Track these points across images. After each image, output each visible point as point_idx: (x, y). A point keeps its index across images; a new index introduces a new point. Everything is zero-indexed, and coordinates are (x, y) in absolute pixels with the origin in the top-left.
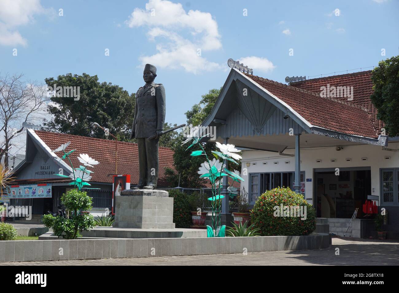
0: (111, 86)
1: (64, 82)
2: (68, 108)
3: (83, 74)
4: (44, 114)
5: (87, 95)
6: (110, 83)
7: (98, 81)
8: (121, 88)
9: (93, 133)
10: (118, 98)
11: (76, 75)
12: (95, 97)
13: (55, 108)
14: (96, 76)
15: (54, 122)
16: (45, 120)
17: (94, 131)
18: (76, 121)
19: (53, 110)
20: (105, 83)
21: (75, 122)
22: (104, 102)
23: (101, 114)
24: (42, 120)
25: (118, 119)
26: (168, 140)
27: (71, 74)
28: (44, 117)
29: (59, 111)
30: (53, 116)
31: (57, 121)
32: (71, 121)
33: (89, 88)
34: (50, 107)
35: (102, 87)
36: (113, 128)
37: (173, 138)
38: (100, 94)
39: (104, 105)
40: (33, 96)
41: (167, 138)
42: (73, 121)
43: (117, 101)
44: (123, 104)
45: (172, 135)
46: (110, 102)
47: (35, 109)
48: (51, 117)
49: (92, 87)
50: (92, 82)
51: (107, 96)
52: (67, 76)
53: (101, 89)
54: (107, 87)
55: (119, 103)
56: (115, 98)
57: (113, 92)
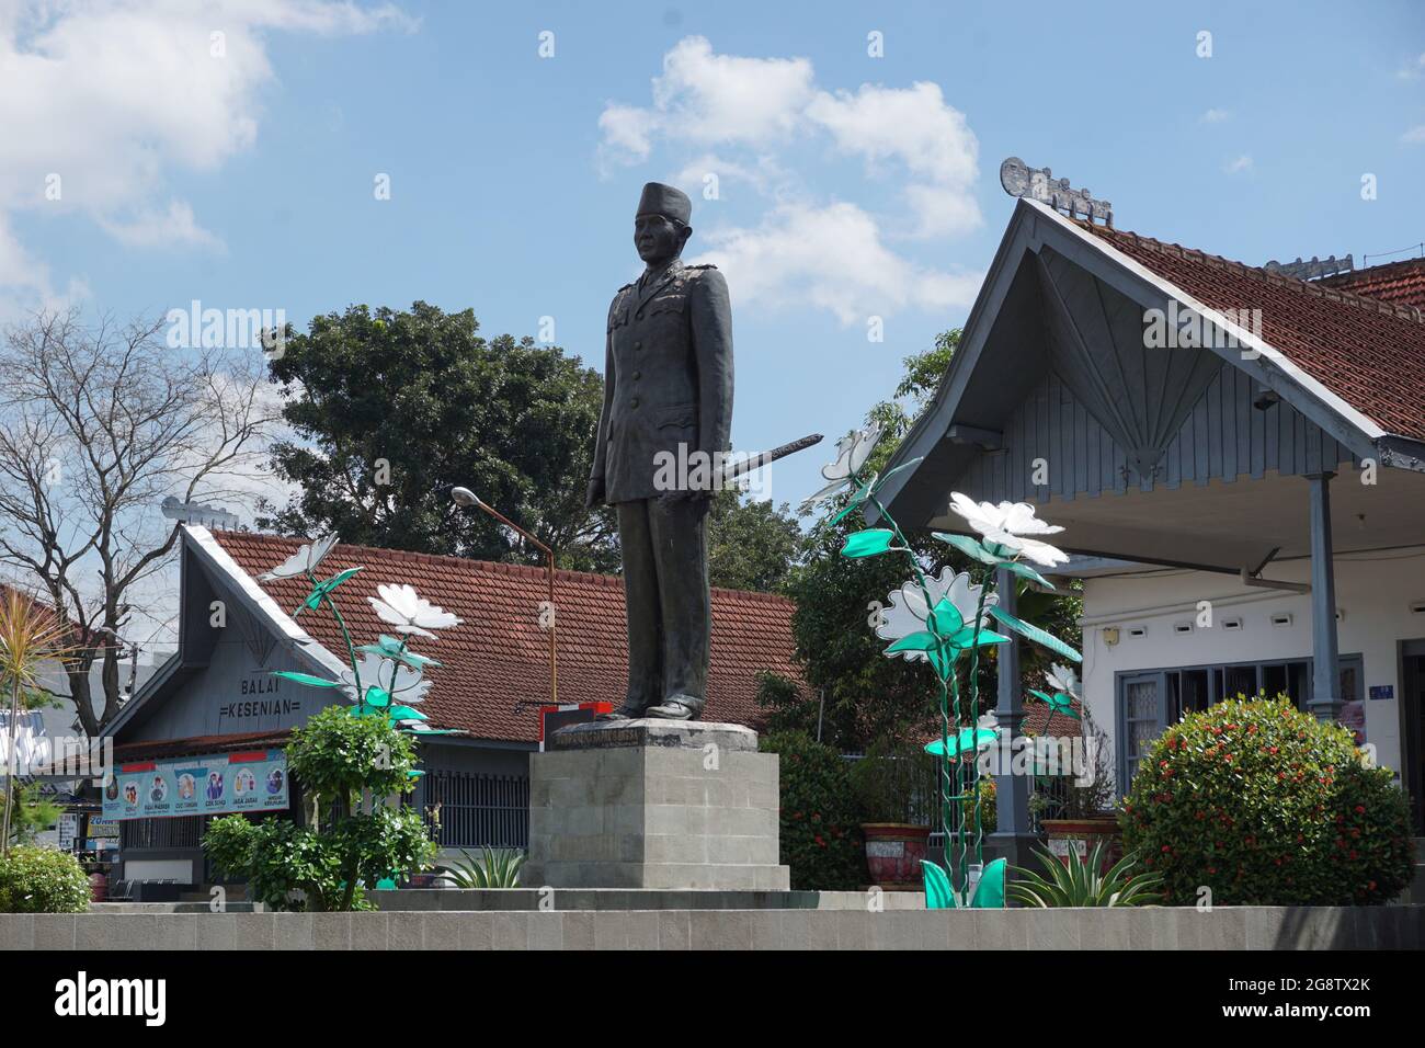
0: (528, 351)
1: (333, 342)
2: (357, 452)
3: (416, 306)
4: (261, 479)
5: (433, 390)
6: (528, 341)
7: (477, 334)
8: (575, 362)
9: (460, 548)
10: (562, 399)
11: (385, 312)
12: (466, 398)
13: (302, 455)
14: (469, 313)
15: (300, 512)
16: (263, 503)
17: (465, 541)
18: (391, 505)
19: (295, 465)
20: (507, 340)
21: (388, 510)
22: (502, 421)
23: (494, 471)
24: (250, 504)
25: (566, 487)
26: (778, 572)
27: (364, 308)
28: (258, 488)
29: (321, 465)
30: (297, 489)
31: (314, 507)
32: (368, 502)
33: (439, 364)
34: (281, 449)
35: (492, 358)
36: (544, 528)
37: (799, 564)
38: (485, 384)
39: (506, 432)
40: (211, 405)
41: (770, 564)
42: (377, 504)
43: (556, 412)
44: (582, 423)
45: (790, 552)
46: (527, 419)
47: (220, 458)
48: (288, 493)
49: (452, 360)
50: (452, 336)
51: (517, 394)
52: (348, 319)
53: (491, 364)
54: (514, 358)
55: (568, 419)
56: (549, 398)
57: (539, 375)
